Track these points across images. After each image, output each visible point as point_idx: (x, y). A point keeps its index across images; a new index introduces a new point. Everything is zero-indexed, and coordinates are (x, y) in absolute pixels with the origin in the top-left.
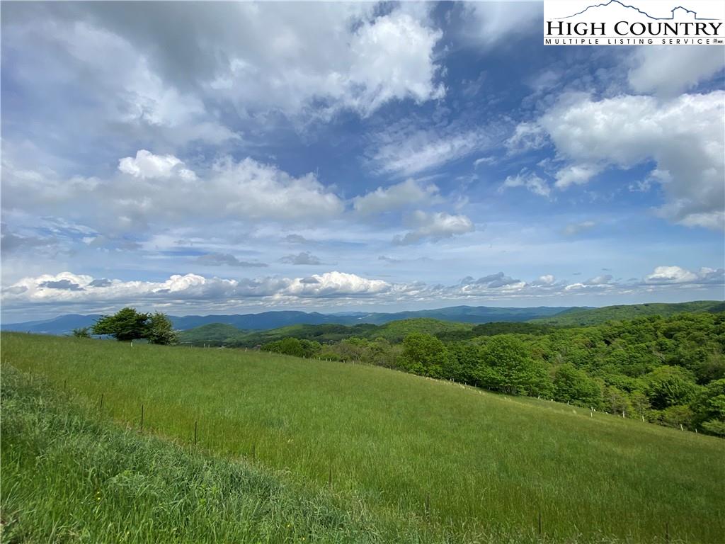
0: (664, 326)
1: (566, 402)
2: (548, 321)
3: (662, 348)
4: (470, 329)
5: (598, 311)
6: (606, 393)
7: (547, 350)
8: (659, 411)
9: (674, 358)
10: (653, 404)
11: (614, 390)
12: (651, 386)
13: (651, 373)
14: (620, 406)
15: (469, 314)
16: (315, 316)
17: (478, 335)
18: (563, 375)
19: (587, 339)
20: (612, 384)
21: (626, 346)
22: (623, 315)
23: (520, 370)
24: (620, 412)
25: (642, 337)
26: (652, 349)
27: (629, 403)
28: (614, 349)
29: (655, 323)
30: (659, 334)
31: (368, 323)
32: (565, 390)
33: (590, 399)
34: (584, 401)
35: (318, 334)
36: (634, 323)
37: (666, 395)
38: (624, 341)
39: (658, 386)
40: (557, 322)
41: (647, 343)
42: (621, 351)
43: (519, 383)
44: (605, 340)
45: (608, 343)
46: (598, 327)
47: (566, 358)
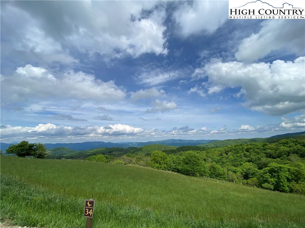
0: (245, 147)
1: (214, 178)
2: (204, 145)
3: (245, 156)
4: (176, 149)
5: (222, 141)
6: (228, 174)
7: (205, 157)
8: (246, 180)
9: (250, 159)
10: (244, 178)
11: (230, 172)
12: (243, 171)
13: (242, 165)
14: (233, 179)
15: (175, 142)
16: (110, 143)
17: (179, 151)
18: (213, 167)
19: (219, 152)
20: (229, 170)
21: (233, 155)
22: (231, 143)
23: (197, 166)
24: (233, 181)
25: (239, 151)
26: (242, 156)
27: (236, 177)
28: (229, 156)
29: (242, 146)
30: (244, 150)
31: (134, 147)
32: (213, 173)
33: (222, 176)
34: (220, 177)
35: (110, 152)
36: (235, 146)
37: (248, 174)
38: (232, 153)
39: (245, 170)
40: (208, 146)
41: (240, 154)
42: (231, 157)
43: (197, 171)
44: (225, 153)
45: (227, 154)
46: (223, 148)
47: (212, 160)
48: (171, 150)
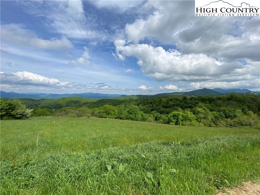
10: (155, 120)
48: (92, 102)
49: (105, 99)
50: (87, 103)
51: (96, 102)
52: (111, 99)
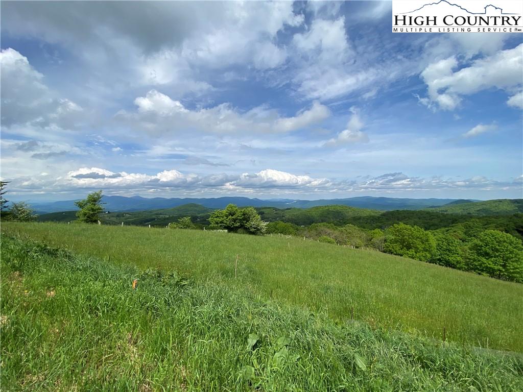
2: (438, 210)
40: (446, 211)
48: (371, 217)
49: (401, 209)
50: (360, 218)
51: (379, 218)
52: (419, 212)
